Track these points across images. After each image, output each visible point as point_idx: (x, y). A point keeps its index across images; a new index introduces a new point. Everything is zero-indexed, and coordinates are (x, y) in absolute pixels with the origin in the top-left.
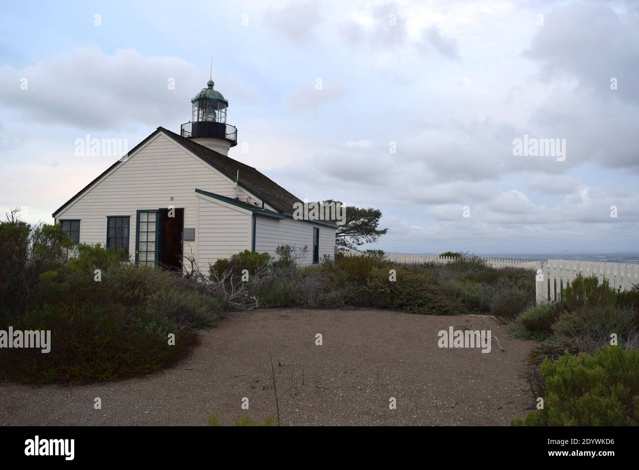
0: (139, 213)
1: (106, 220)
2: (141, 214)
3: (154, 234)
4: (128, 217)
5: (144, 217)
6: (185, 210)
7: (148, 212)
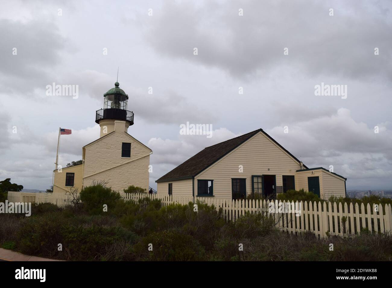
0: (253, 177)
1: (231, 181)
2: (254, 177)
3: (261, 189)
4: (245, 180)
5: (255, 180)
6: (276, 176)
7: (258, 177)
